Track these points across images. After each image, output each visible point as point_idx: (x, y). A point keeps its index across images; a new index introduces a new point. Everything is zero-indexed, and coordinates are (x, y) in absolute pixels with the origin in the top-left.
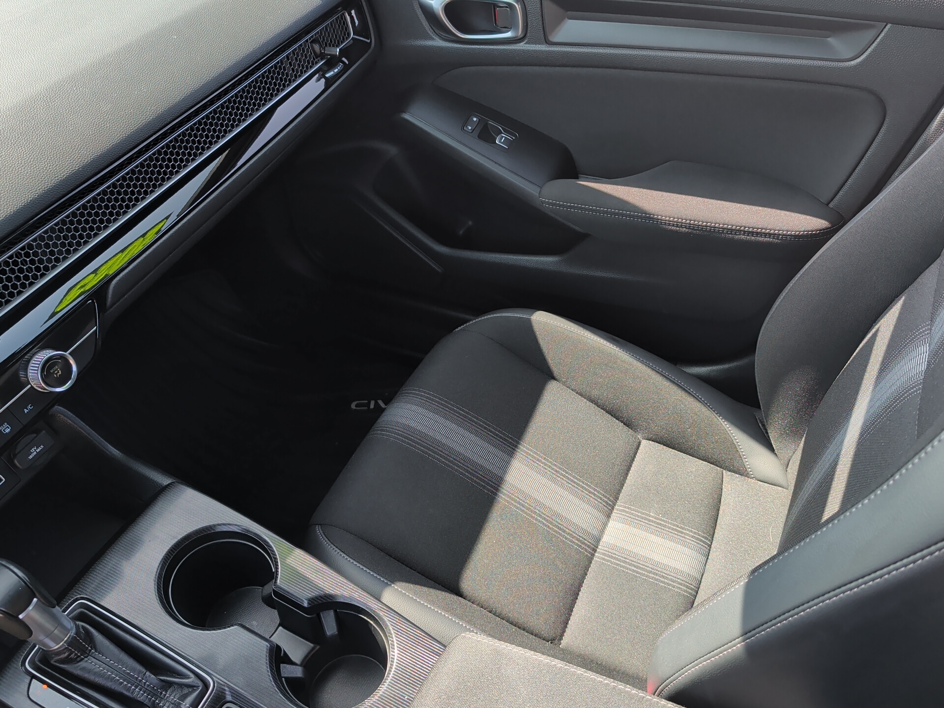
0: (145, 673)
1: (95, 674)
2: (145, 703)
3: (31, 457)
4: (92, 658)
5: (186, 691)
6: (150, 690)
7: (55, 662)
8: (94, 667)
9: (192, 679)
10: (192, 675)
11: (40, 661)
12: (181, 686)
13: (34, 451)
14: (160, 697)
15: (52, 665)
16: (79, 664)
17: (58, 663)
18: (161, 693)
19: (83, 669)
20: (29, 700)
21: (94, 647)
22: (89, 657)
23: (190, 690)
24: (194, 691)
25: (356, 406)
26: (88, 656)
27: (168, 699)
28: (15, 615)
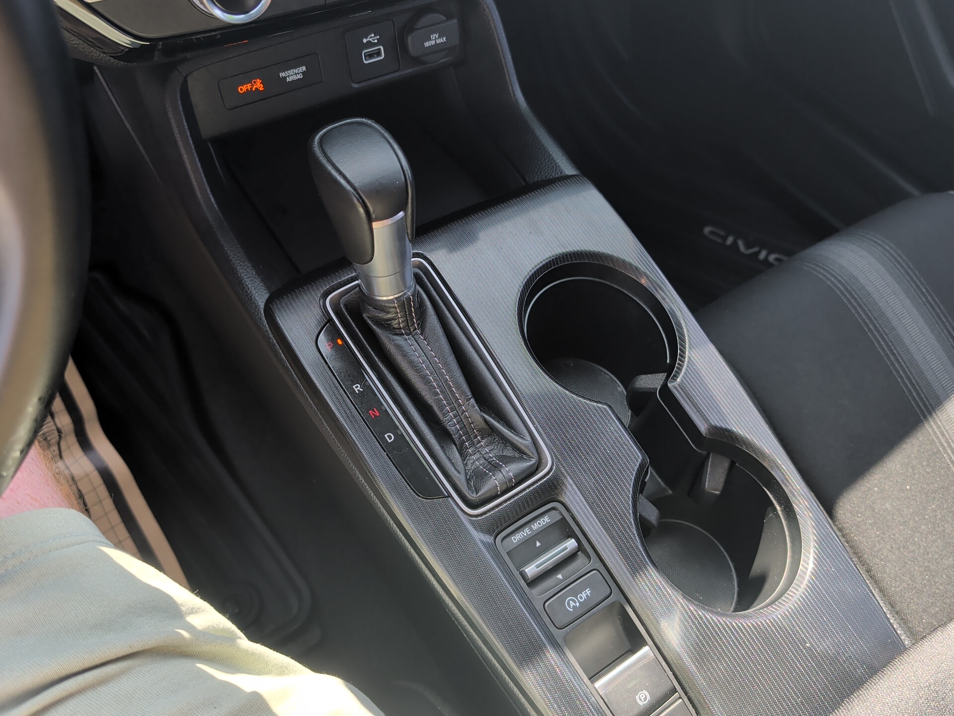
0: (470, 399)
1: (411, 363)
2: (454, 437)
3: (427, 44)
4: (413, 339)
5: (509, 452)
6: (465, 423)
7: (369, 317)
8: (412, 353)
9: (524, 442)
10: (528, 438)
11: (346, 306)
12: (506, 441)
13: (435, 40)
14: (472, 441)
15: (363, 318)
16: (397, 338)
17: (372, 321)
18: (476, 437)
19: (398, 347)
20: (315, 347)
21: (422, 326)
22: (410, 337)
23: (517, 455)
24: (521, 459)
25: (712, 232)
26: (409, 335)
27: (480, 449)
28: (374, 216)
